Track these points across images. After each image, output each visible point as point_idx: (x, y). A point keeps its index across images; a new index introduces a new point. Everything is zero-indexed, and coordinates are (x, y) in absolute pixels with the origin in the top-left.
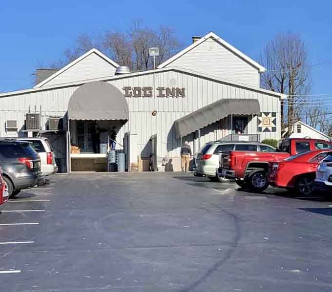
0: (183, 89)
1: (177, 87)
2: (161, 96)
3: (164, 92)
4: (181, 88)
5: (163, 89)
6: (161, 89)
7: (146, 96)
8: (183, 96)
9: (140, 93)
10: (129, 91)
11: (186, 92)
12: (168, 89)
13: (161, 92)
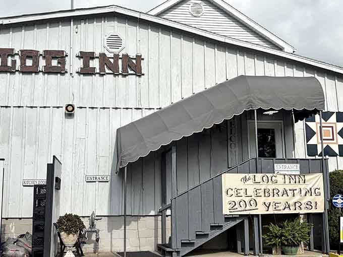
0: (139, 58)
1: (124, 52)
2: (86, 71)
3: (95, 64)
4: (132, 55)
5: (91, 56)
6: (86, 57)
7: (49, 71)
8: (139, 73)
9: (36, 63)
10: (10, 59)
11: (144, 64)
12: (103, 57)
13: (86, 64)
